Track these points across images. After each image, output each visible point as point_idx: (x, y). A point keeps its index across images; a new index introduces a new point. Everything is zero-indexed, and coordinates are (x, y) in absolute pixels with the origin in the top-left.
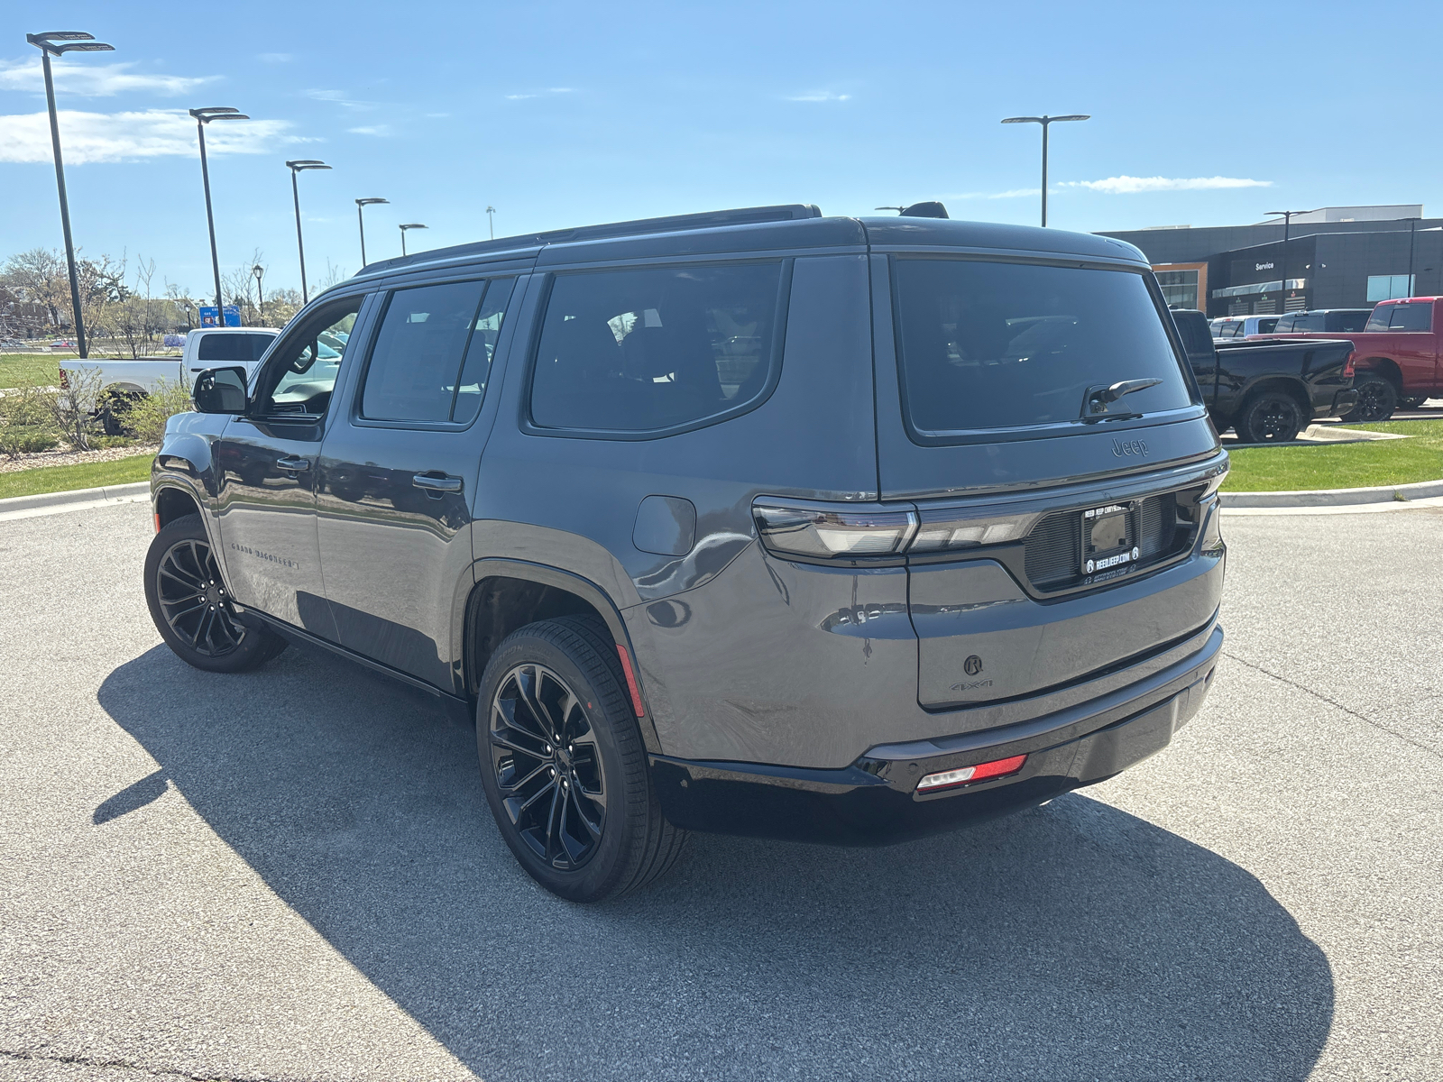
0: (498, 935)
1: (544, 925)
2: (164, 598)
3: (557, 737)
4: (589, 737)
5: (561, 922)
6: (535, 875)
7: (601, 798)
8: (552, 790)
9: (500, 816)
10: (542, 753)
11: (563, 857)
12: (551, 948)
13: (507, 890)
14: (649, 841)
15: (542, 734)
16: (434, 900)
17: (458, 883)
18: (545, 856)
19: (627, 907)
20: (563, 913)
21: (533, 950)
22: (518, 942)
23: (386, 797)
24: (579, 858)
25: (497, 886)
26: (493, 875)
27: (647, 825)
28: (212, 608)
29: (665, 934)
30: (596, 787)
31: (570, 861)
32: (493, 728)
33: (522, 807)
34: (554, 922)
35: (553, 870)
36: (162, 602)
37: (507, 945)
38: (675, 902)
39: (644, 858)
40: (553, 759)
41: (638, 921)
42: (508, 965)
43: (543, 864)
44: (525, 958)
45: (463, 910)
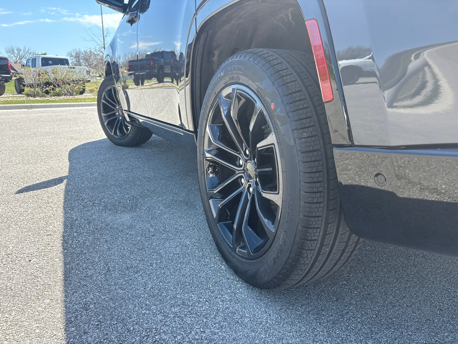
0: (183, 303)
1: (223, 301)
2: (104, 113)
3: (247, 152)
4: (271, 139)
5: (237, 301)
6: (225, 258)
7: (276, 198)
8: (241, 193)
9: (207, 211)
10: (236, 165)
11: (243, 248)
12: (222, 327)
13: (204, 266)
14: (322, 245)
15: (236, 149)
16: (152, 265)
17: (174, 254)
18: (232, 244)
19: (295, 297)
20: (241, 293)
21: (206, 325)
22: (196, 314)
23: (160, 199)
24: (257, 250)
25: (199, 261)
26: (199, 252)
27: (322, 228)
28: (120, 118)
29: (329, 335)
30: (274, 188)
31: (248, 251)
32: (206, 147)
33: (219, 205)
34: (230, 301)
35: (236, 256)
36: (103, 114)
37: (186, 315)
38: (337, 300)
39: (315, 260)
40: (244, 170)
41: (303, 313)
42: (179, 337)
43: (230, 250)
44: (196, 333)
45: (167, 276)
